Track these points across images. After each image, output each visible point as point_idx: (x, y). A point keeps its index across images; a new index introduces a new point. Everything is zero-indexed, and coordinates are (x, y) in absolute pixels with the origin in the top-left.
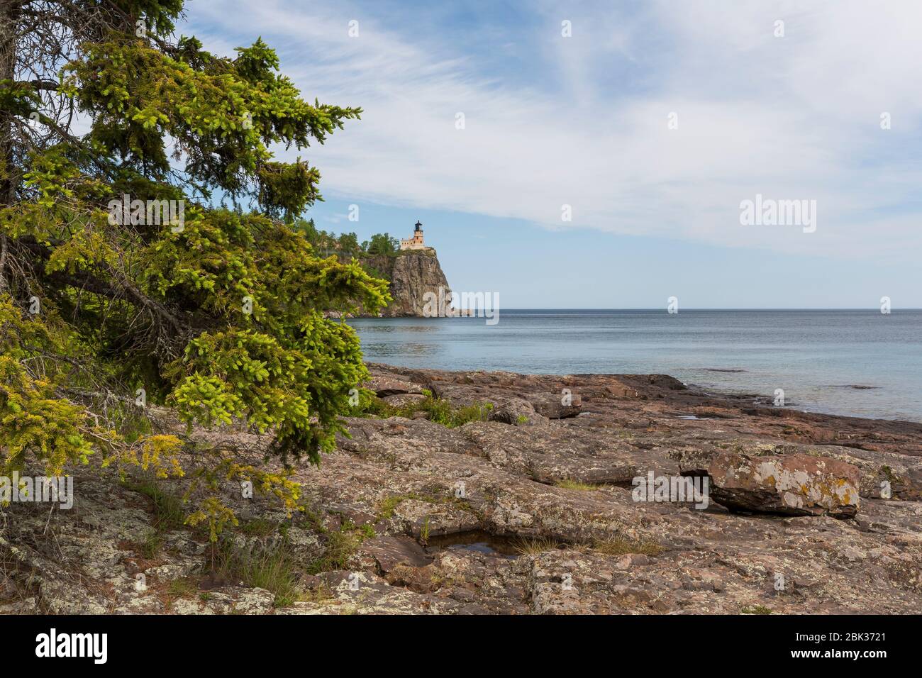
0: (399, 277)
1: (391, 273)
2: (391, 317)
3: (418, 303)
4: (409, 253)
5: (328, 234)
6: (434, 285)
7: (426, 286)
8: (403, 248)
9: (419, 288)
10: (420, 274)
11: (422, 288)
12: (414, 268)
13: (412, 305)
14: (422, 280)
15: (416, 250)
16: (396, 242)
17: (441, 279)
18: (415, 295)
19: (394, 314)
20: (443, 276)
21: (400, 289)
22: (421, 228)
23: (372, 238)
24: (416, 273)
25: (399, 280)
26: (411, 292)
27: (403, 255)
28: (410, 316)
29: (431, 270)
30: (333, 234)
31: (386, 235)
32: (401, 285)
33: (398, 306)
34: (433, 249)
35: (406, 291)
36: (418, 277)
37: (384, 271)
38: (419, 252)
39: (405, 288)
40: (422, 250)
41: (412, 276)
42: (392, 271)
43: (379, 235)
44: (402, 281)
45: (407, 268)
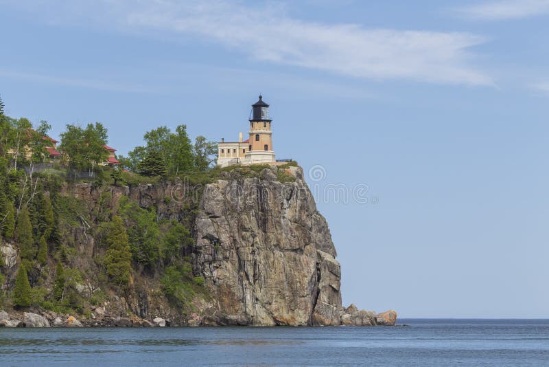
0: (211, 230)
1: (193, 222)
2: (188, 326)
3: (259, 294)
4: (236, 173)
5: (36, 126)
6: (295, 250)
7: (277, 252)
8: (224, 161)
9: (260, 258)
10: (263, 224)
11: (267, 257)
12: (246, 209)
13: (243, 300)
14: (266, 240)
15: (252, 167)
16: (212, 150)
17: (316, 236)
18: (251, 273)
19: (196, 318)
20: (323, 228)
21: (214, 260)
22: (267, 113)
23: (146, 137)
24: (251, 222)
25: (209, 237)
26: (241, 267)
27: (223, 177)
28: (238, 324)
29: (288, 213)
30: (45, 127)
31: (181, 130)
32: (216, 251)
33: (209, 300)
34: (294, 164)
35: (229, 265)
36: (256, 231)
37: (175, 218)
38: (260, 170)
39: (226, 258)
40: (267, 166)
41: (242, 228)
42: (195, 216)
43: (161, 131)
44: (218, 241)
45: (230, 209)
